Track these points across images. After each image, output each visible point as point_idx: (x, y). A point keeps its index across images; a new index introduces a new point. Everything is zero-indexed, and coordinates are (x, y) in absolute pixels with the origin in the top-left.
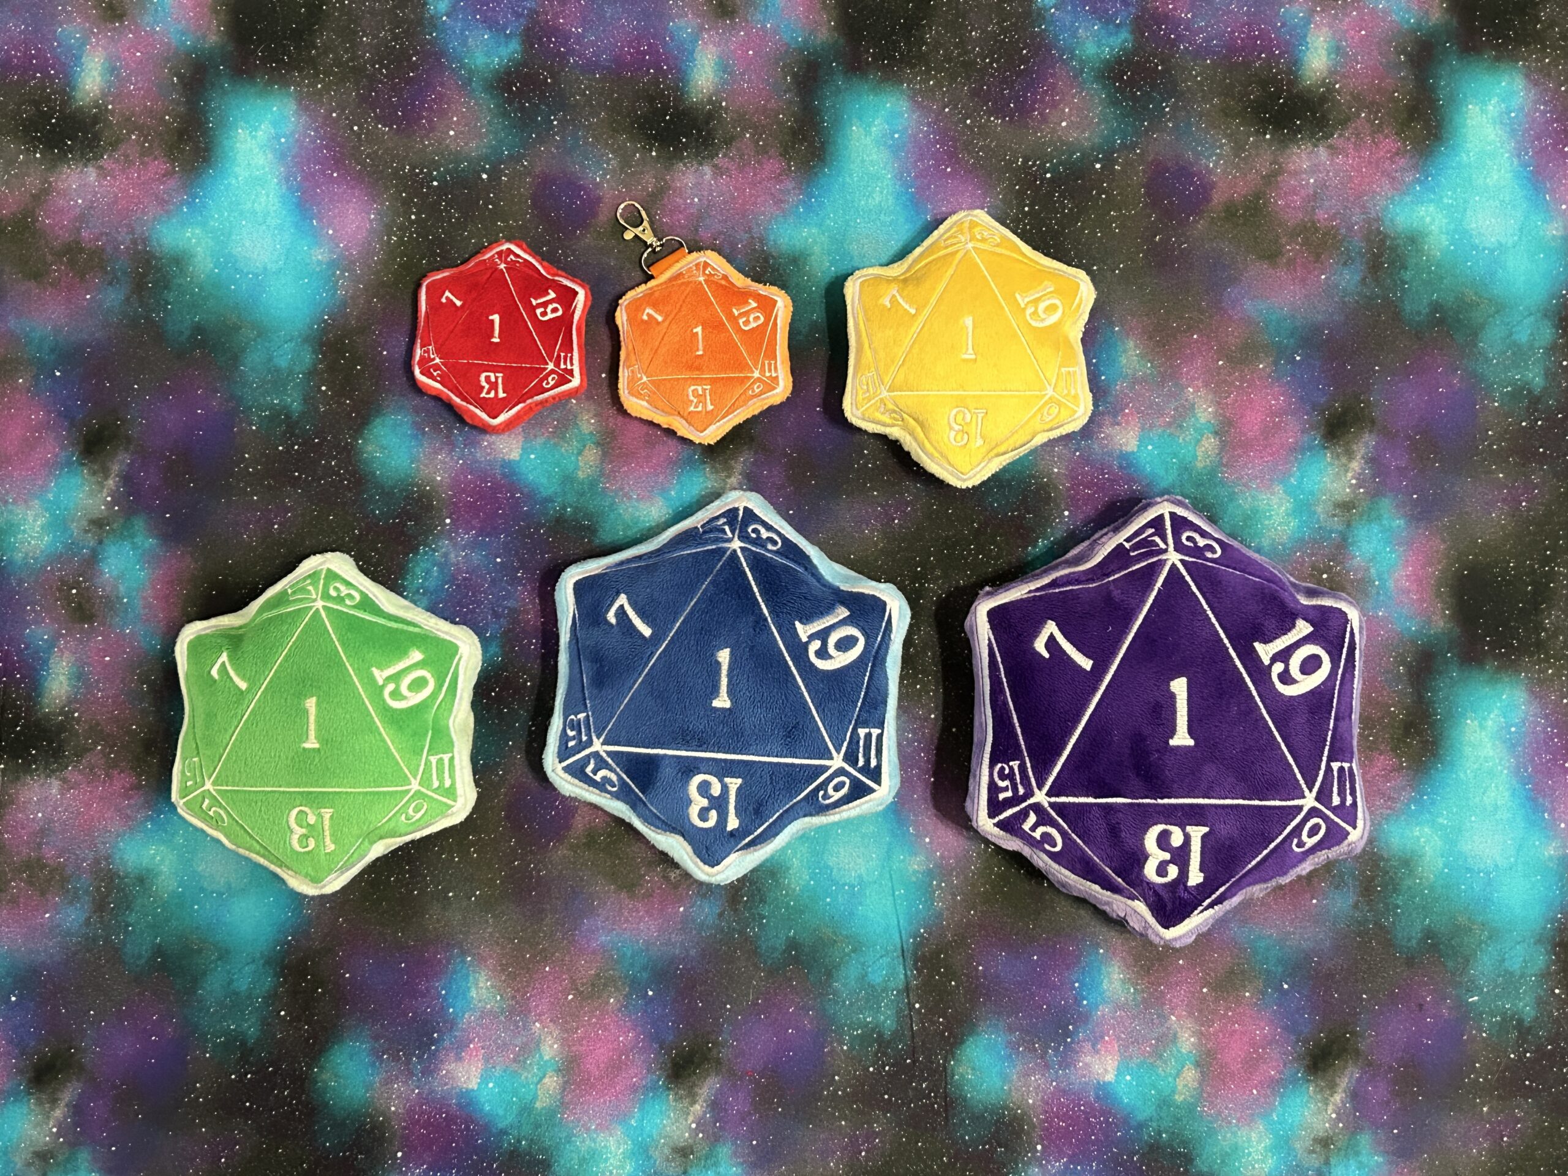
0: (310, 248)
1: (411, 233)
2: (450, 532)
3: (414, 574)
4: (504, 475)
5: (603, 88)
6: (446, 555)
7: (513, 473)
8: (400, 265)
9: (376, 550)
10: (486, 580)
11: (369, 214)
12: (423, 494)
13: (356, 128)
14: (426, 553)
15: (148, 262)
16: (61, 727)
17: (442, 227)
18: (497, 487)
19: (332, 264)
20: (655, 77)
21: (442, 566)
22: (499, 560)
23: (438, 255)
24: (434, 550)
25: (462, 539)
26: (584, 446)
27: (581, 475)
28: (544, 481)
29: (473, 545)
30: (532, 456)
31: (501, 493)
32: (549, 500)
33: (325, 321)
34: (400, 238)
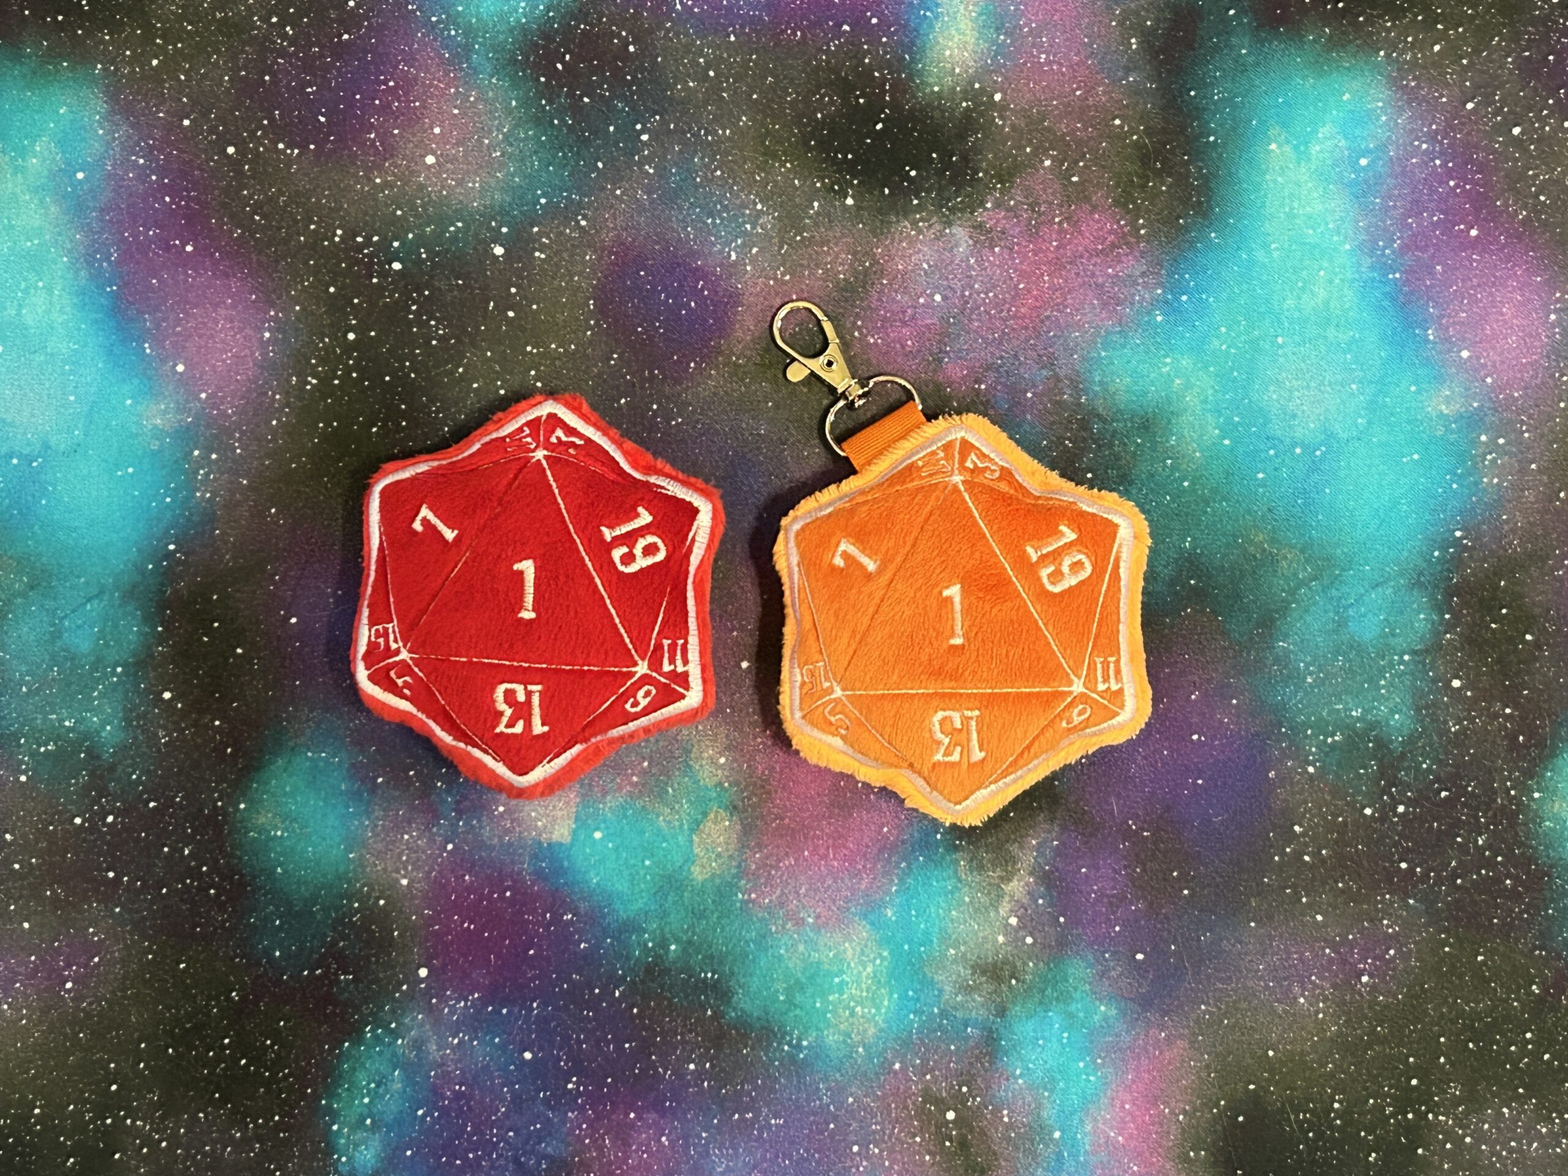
0: (136, 403)
1: (348, 370)
2: (427, 994)
3: (352, 1084)
4: (539, 874)
5: (745, 64)
6: (418, 1045)
7: (559, 871)
8: (324, 437)
9: (276, 1035)
10: (504, 1100)
11: (261, 330)
12: (371, 914)
13: (231, 150)
14: (377, 1039)
17: (412, 357)
18: (524, 899)
20: (853, 40)
21: (411, 1069)
22: (528, 1055)
23: (404, 415)
24: (395, 1034)
26: (705, 814)
27: (698, 874)
28: (621, 886)
29: (474, 1023)
30: (598, 835)
31: (533, 912)
32: (631, 926)
33: (170, 555)
34: (324, 380)
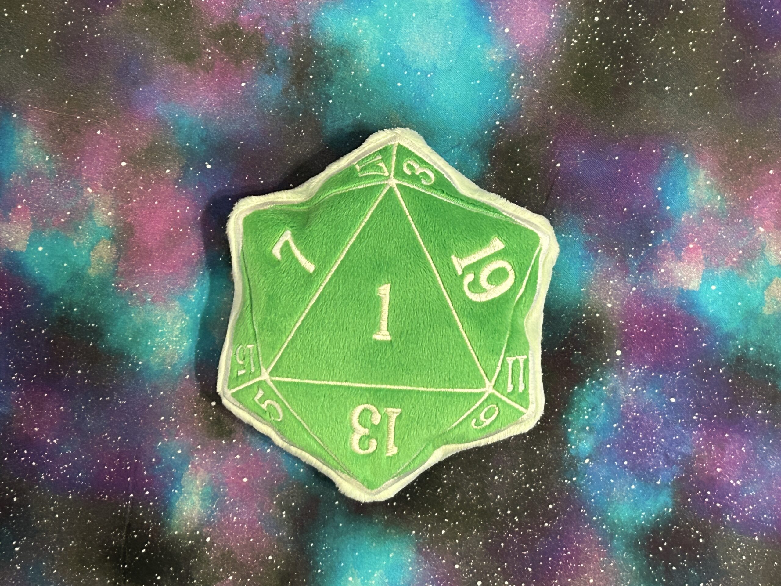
15: (310, 50)
16: (191, 552)
19: (507, 65)
25: (633, 374)
